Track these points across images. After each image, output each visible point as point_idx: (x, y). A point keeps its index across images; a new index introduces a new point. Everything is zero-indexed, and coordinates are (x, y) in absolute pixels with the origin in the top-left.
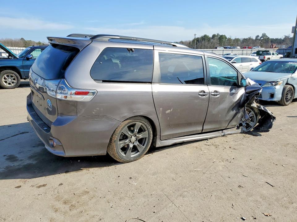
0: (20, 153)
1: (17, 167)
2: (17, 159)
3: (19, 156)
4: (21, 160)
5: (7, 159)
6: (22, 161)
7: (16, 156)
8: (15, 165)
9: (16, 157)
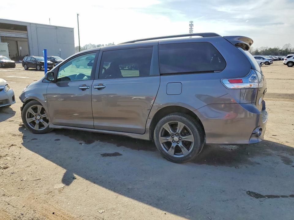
0: (277, 163)
1: (285, 152)
2: (282, 159)
3: (279, 160)
4: (278, 156)
5: (292, 162)
6: (278, 154)
7: (283, 162)
8: (285, 154)
9: (282, 160)
